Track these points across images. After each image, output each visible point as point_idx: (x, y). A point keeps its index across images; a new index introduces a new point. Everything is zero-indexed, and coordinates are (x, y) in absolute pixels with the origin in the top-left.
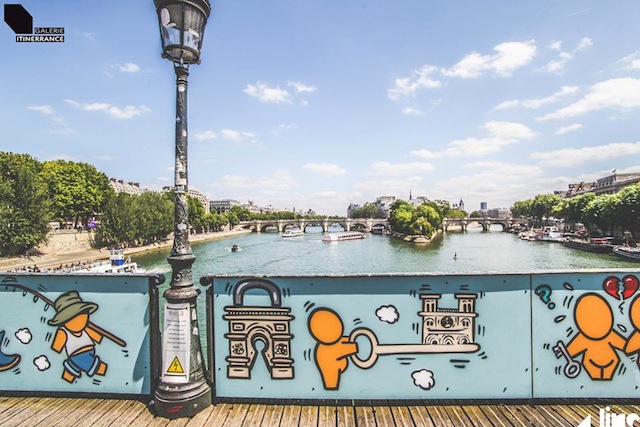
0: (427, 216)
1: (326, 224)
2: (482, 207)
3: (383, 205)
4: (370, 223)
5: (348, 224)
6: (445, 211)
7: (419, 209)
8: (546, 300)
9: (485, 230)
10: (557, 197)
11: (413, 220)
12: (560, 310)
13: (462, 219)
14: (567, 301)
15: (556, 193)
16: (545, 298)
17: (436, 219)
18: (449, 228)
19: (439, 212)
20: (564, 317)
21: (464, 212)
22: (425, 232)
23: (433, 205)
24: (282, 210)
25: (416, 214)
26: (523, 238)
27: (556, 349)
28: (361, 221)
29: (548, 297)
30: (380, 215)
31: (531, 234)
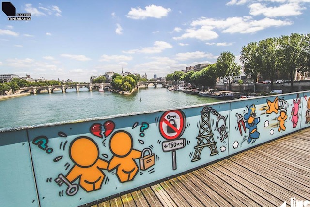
0: (129, 81)
1: (78, 87)
2: (155, 77)
3: (109, 76)
4: (102, 85)
5: (91, 87)
6: (138, 78)
7: (125, 78)
8: (44, 147)
9: (156, 87)
10: (182, 73)
11: (123, 83)
12: (57, 152)
13: (146, 82)
14: (62, 146)
15: (182, 71)
16: (43, 146)
17: (134, 82)
18: (140, 87)
19: (135, 79)
20: (62, 157)
21: (147, 79)
22: (129, 89)
23: (132, 76)
24: (51, 80)
25: (124, 80)
26: (169, 90)
27: (57, 180)
28: (97, 84)
29: (46, 145)
30: (107, 81)
31: (173, 88)
